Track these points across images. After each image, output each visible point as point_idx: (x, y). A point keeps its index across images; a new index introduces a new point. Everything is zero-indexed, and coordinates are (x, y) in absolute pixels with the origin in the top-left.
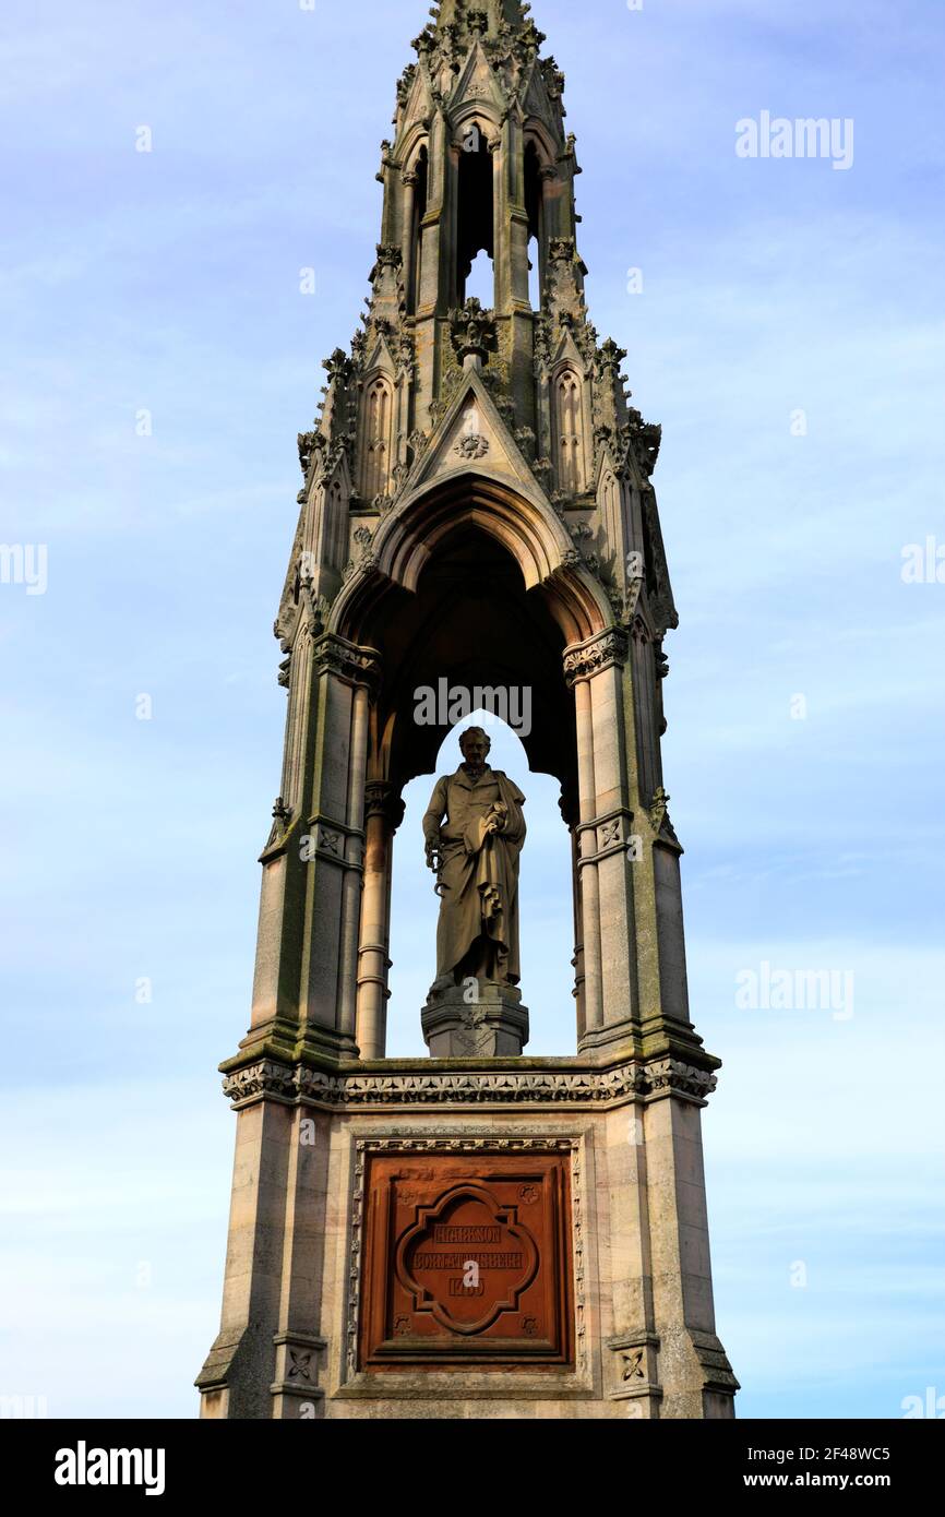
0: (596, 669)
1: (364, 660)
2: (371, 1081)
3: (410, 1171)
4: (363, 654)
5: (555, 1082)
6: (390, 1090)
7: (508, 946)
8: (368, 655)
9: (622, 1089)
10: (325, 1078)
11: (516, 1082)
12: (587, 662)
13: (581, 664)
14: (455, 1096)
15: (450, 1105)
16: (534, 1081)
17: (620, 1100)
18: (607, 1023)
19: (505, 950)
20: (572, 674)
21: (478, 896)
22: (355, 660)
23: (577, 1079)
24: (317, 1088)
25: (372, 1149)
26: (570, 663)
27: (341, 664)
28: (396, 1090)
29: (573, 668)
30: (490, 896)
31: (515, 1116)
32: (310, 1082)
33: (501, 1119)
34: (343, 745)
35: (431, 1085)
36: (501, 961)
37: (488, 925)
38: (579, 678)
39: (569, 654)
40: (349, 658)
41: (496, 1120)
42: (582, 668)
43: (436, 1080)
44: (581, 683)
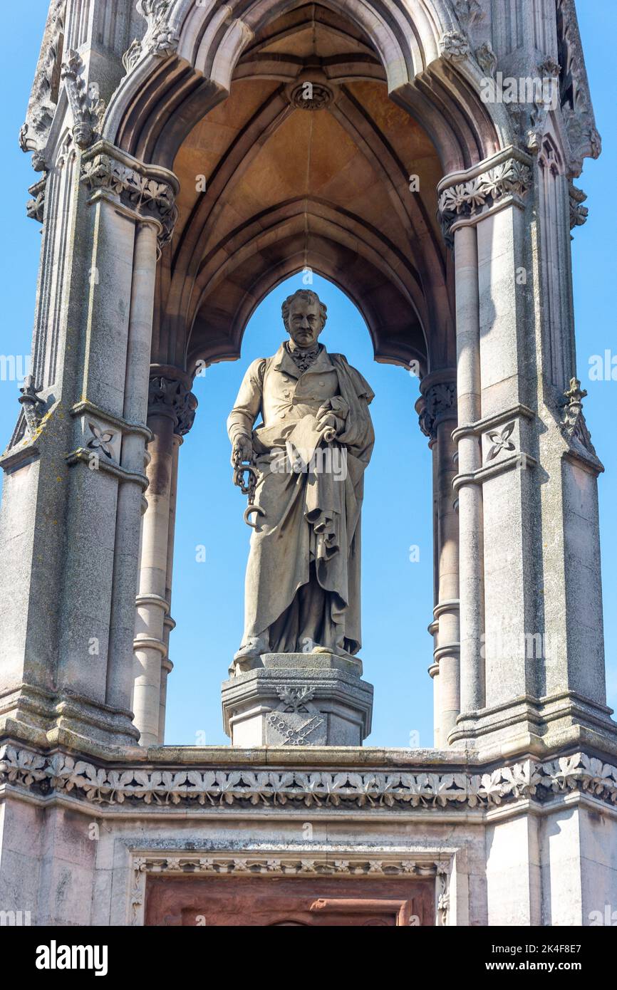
0: (486, 210)
1: (153, 185)
2: (156, 776)
3: (209, 900)
4: (152, 177)
5: (416, 786)
6: (184, 789)
7: (346, 599)
8: (160, 179)
9: (511, 794)
10: (91, 770)
11: (363, 785)
12: (473, 199)
13: (465, 202)
14: (274, 800)
15: (267, 813)
16: (385, 783)
17: (508, 809)
18: (491, 704)
19: (341, 604)
20: (450, 216)
21: (306, 530)
22: (140, 185)
23: (448, 779)
24: (81, 783)
25: (156, 869)
26: (449, 199)
27: (119, 190)
28: (191, 789)
29: (452, 207)
30: (321, 529)
31: (358, 828)
32: (71, 774)
33: (339, 833)
34: (121, 304)
35: (242, 784)
36: (335, 620)
37: (317, 570)
38: (460, 222)
39: (447, 187)
40: (131, 181)
41: (331, 832)
42: (466, 208)
43: (248, 777)
44: (463, 229)
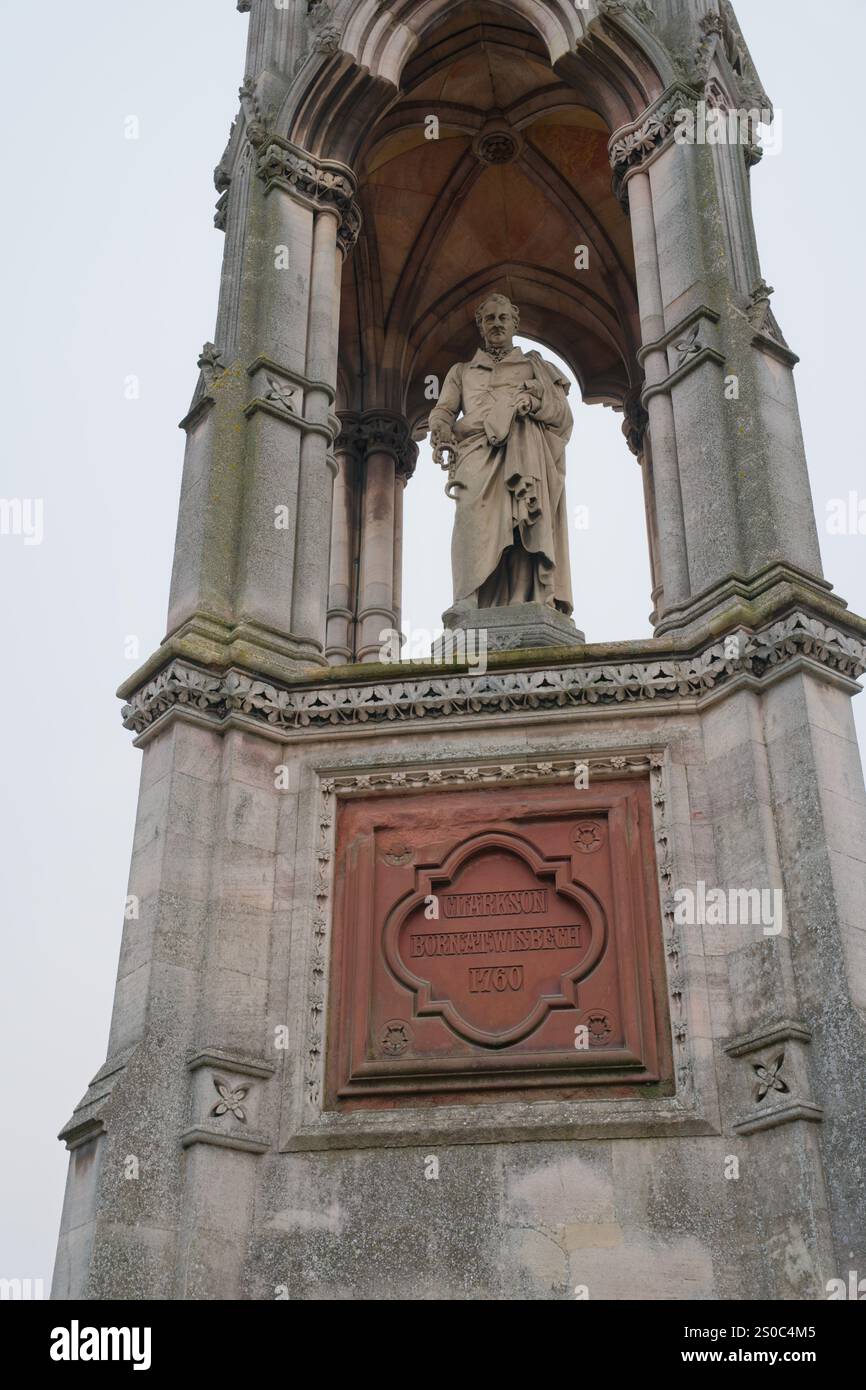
0: (656, 151)
1: (329, 176)
2: (342, 695)
3: (403, 817)
4: (326, 169)
5: (620, 676)
6: (371, 703)
7: (552, 558)
8: (335, 172)
9: (724, 672)
10: (271, 691)
11: (560, 680)
12: (643, 145)
13: (635, 149)
14: (468, 707)
15: (459, 721)
16: (584, 677)
17: (724, 689)
18: (696, 592)
19: (549, 565)
20: (623, 167)
21: (507, 497)
22: (316, 176)
23: (654, 668)
24: (259, 703)
25: (345, 790)
26: (620, 147)
27: (294, 179)
28: (379, 703)
29: (623, 159)
30: (523, 493)
31: (561, 729)
32: (247, 693)
33: (539, 735)
34: (300, 278)
35: (431, 693)
36: (543, 581)
37: (521, 533)
38: (632, 170)
39: (617, 141)
40: (306, 171)
41: (532, 736)
42: (637, 156)
43: (439, 685)
44: (635, 176)
